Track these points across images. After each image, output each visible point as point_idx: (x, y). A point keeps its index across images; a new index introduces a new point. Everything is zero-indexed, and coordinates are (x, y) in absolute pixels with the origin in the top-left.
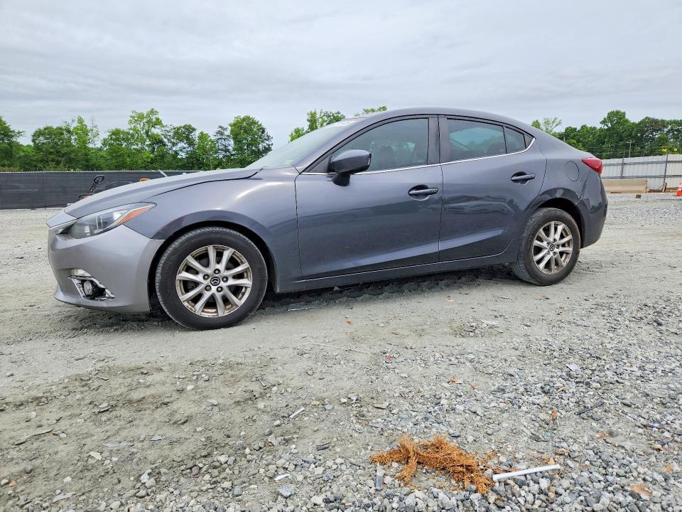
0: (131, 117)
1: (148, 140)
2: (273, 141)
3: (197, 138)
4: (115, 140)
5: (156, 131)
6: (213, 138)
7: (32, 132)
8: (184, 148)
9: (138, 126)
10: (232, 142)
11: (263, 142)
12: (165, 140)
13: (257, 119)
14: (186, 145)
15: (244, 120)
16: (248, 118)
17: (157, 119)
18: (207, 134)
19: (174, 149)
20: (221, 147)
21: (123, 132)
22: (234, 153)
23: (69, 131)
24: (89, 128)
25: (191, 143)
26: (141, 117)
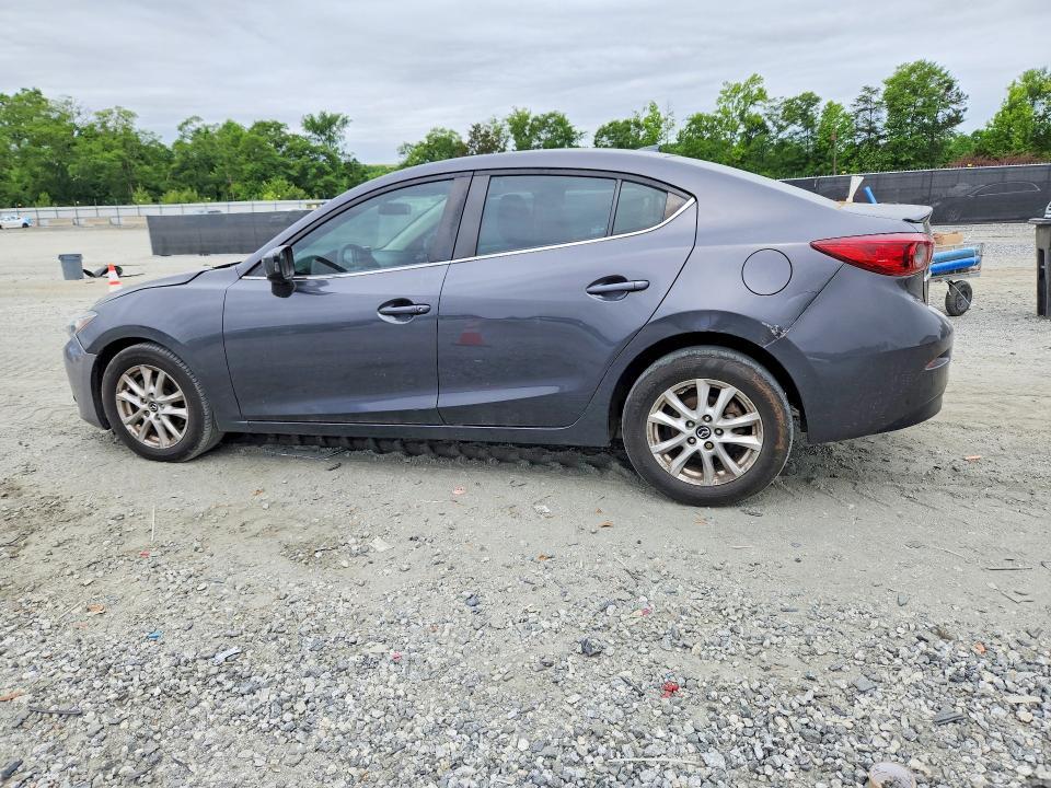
0: (722, 92)
1: (742, 126)
2: (967, 103)
3: (821, 114)
4: (694, 132)
5: (756, 110)
6: (849, 110)
7: (595, 132)
8: (797, 134)
9: (730, 105)
10: (884, 114)
11: (946, 106)
12: (769, 124)
13: (939, 65)
14: (801, 128)
15: (913, 70)
16: (922, 65)
17: (760, 90)
18: (839, 105)
19: (780, 136)
20: (862, 125)
21: (708, 119)
22: (885, 132)
23: (638, 125)
24: (662, 117)
25: (808, 123)
26: (737, 90)
